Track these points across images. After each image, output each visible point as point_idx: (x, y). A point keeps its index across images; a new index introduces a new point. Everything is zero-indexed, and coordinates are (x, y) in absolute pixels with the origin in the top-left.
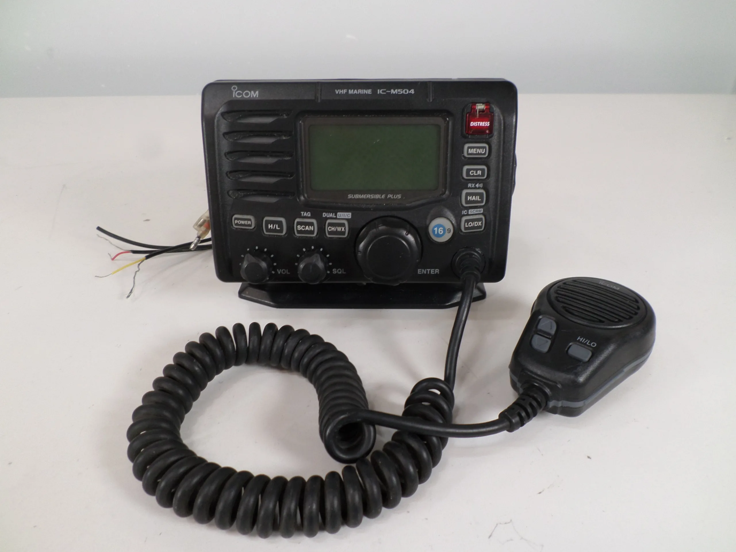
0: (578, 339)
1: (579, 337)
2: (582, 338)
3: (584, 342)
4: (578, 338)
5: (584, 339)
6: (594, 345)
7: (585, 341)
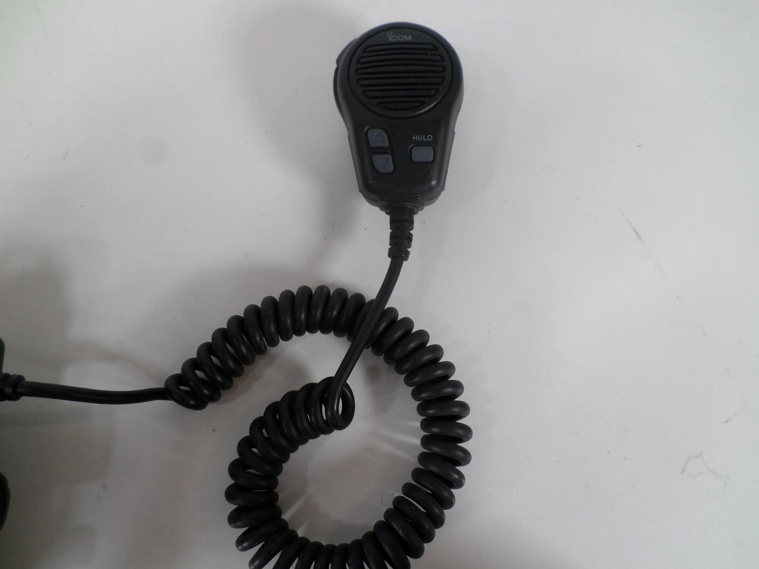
0: (414, 140)
1: (414, 136)
2: (417, 136)
3: (420, 139)
4: (414, 138)
5: (419, 136)
6: (430, 138)
7: (420, 137)
